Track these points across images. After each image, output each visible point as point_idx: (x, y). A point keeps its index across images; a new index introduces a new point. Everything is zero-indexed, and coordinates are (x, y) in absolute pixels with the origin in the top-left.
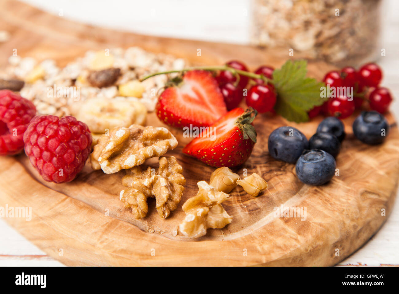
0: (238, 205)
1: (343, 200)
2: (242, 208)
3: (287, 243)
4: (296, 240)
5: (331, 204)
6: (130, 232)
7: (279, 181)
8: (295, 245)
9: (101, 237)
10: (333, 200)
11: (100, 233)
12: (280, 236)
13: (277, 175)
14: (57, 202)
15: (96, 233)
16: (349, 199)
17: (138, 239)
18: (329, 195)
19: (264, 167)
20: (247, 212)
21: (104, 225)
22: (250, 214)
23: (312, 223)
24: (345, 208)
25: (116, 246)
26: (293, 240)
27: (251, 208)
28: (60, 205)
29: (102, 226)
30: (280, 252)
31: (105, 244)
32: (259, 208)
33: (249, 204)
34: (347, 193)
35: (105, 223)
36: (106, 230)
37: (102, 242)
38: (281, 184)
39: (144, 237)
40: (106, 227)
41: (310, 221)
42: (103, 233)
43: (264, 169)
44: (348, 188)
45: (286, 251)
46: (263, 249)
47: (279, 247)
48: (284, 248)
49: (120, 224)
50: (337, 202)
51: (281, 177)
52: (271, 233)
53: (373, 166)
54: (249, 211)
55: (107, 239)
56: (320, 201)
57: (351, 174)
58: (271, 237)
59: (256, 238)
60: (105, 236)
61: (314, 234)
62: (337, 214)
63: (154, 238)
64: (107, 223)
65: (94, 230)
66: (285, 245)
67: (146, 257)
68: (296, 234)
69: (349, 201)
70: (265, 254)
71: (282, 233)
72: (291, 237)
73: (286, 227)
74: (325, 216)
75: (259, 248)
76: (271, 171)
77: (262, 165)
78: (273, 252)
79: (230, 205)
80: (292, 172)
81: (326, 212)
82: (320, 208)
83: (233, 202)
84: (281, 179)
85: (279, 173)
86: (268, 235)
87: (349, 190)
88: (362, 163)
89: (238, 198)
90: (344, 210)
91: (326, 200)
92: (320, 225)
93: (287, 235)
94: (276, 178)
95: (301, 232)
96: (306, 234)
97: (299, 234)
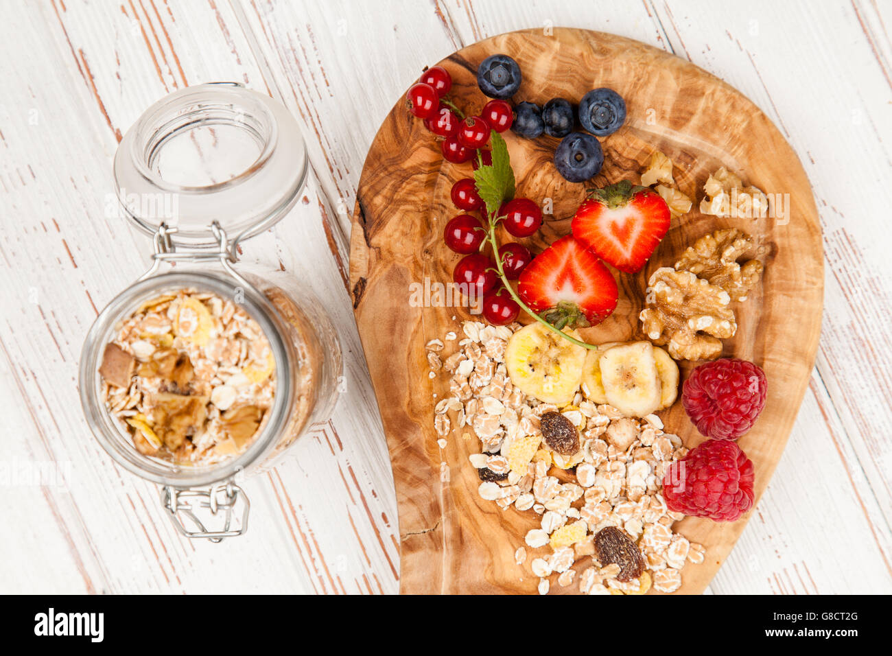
0: (689, 175)
1: (625, 69)
2: (692, 168)
3: (723, 100)
4: (713, 94)
5: (639, 80)
6: (785, 265)
7: (628, 148)
8: (721, 90)
9: (807, 289)
10: (632, 79)
11: (803, 293)
12: (715, 111)
13: (620, 155)
14: (779, 365)
15: (804, 298)
16: (621, 64)
17: (791, 251)
18: (624, 87)
19: (611, 175)
20: (696, 160)
21: (788, 295)
22: (696, 157)
23: (681, 87)
24: (637, 64)
25: (812, 266)
26: (715, 96)
27: (689, 160)
28: (782, 360)
29: (791, 297)
30: (739, 102)
31: (814, 279)
32: (682, 151)
33: (683, 164)
34: (611, 70)
35: (785, 297)
36: (794, 289)
37: (814, 283)
38: (631, 145)
39: (787, 246)
40: (790, 293)
41: (679, 90)
42: (800, 290)
43: (616, 173)
44: (602, 71)
45: (734, 98)
46: (743, 121)
47: (733, 106)
48: (732, 101)
49: (779, 281)
50: (632, 74)
51: (620, 150)
52: (715, 123)
53: (550, 58)
54: (693, 159)
55: (807, 282)
56: (640, 93)
57: (578, 77)
58: (723, 119)
59: (731, 134)
60: (804, 285)
61: (695, 79)
62: (650, 68)
63: (782, 235)
64: (784, 295)
65: (801, 302)
66: (727, 102)
67: (812, 229)
68: (704, 97)
69: (624, 62)
70: (750, 116)
71: (710, 112)
72: (713, 99)
73: (699, 111)
74: (662, 78)
75: (744, 125)
76: (616, 165)
77: (610, 178)
78: (742, 109)
79: (694, 183)
80: (606, 141)
81: (655, 80)
82: (651, 89)
83: (688, 182)
84: (624, 149)
85: (614, 154)
86: (721, 124)
87: (606, 70)
88: (551, 71)
89: (679, 180)
90: (641, 63)
91: (635, 87)
92: (677, 78)
93: (711, 105)
94: (625, 154)
95: (699, 93)
96: (700, 87)
97: (703, 94)
